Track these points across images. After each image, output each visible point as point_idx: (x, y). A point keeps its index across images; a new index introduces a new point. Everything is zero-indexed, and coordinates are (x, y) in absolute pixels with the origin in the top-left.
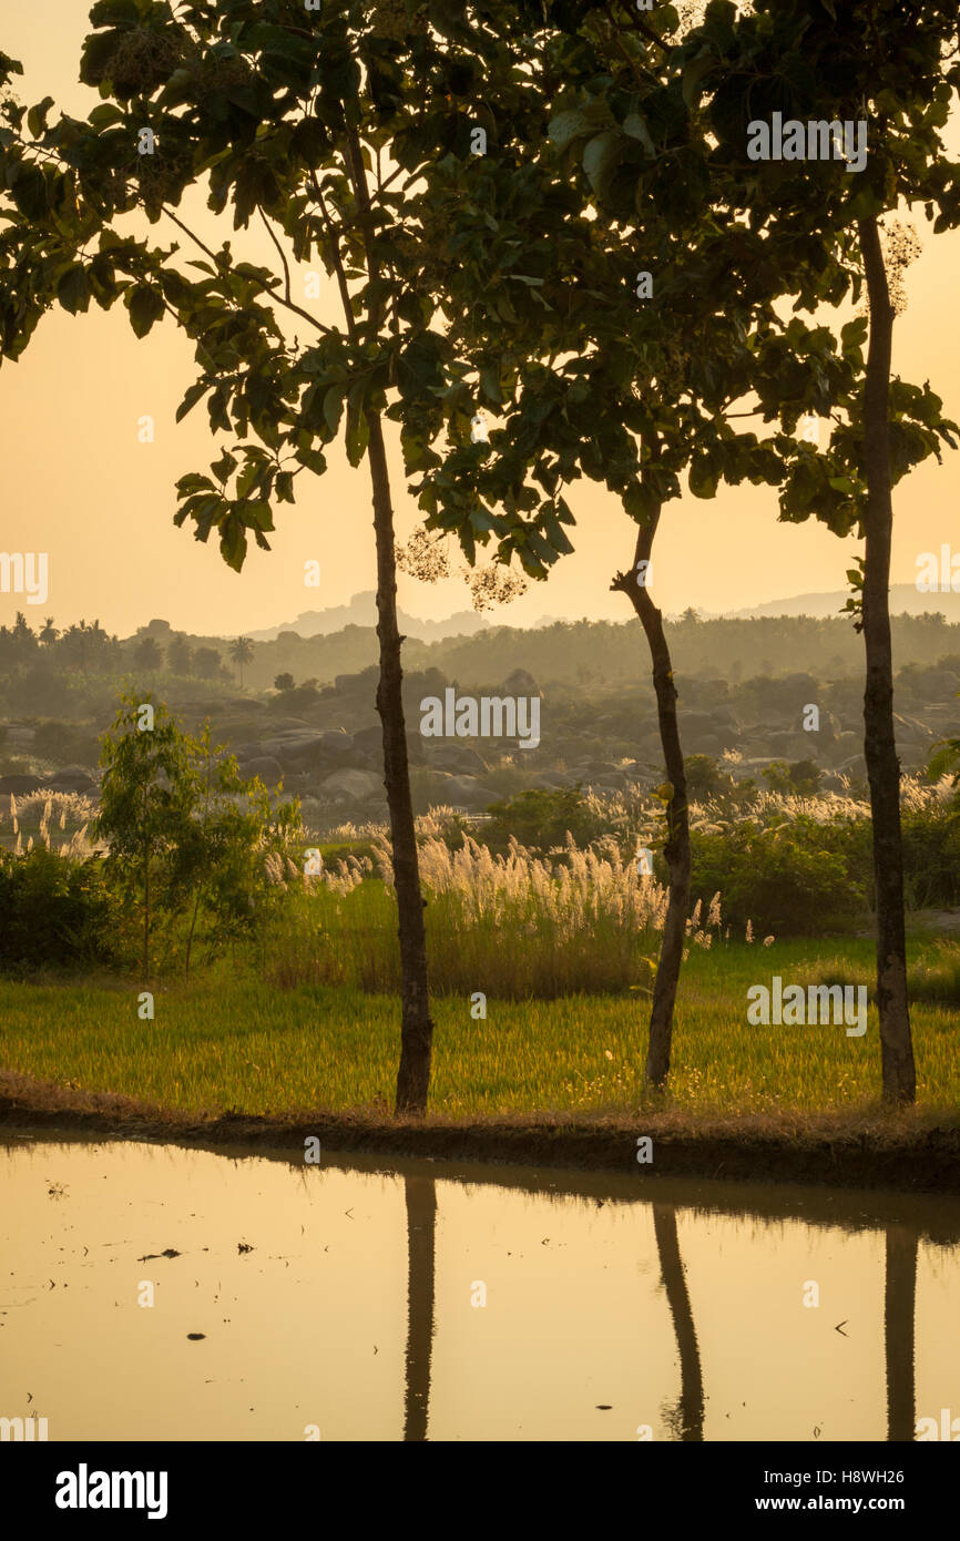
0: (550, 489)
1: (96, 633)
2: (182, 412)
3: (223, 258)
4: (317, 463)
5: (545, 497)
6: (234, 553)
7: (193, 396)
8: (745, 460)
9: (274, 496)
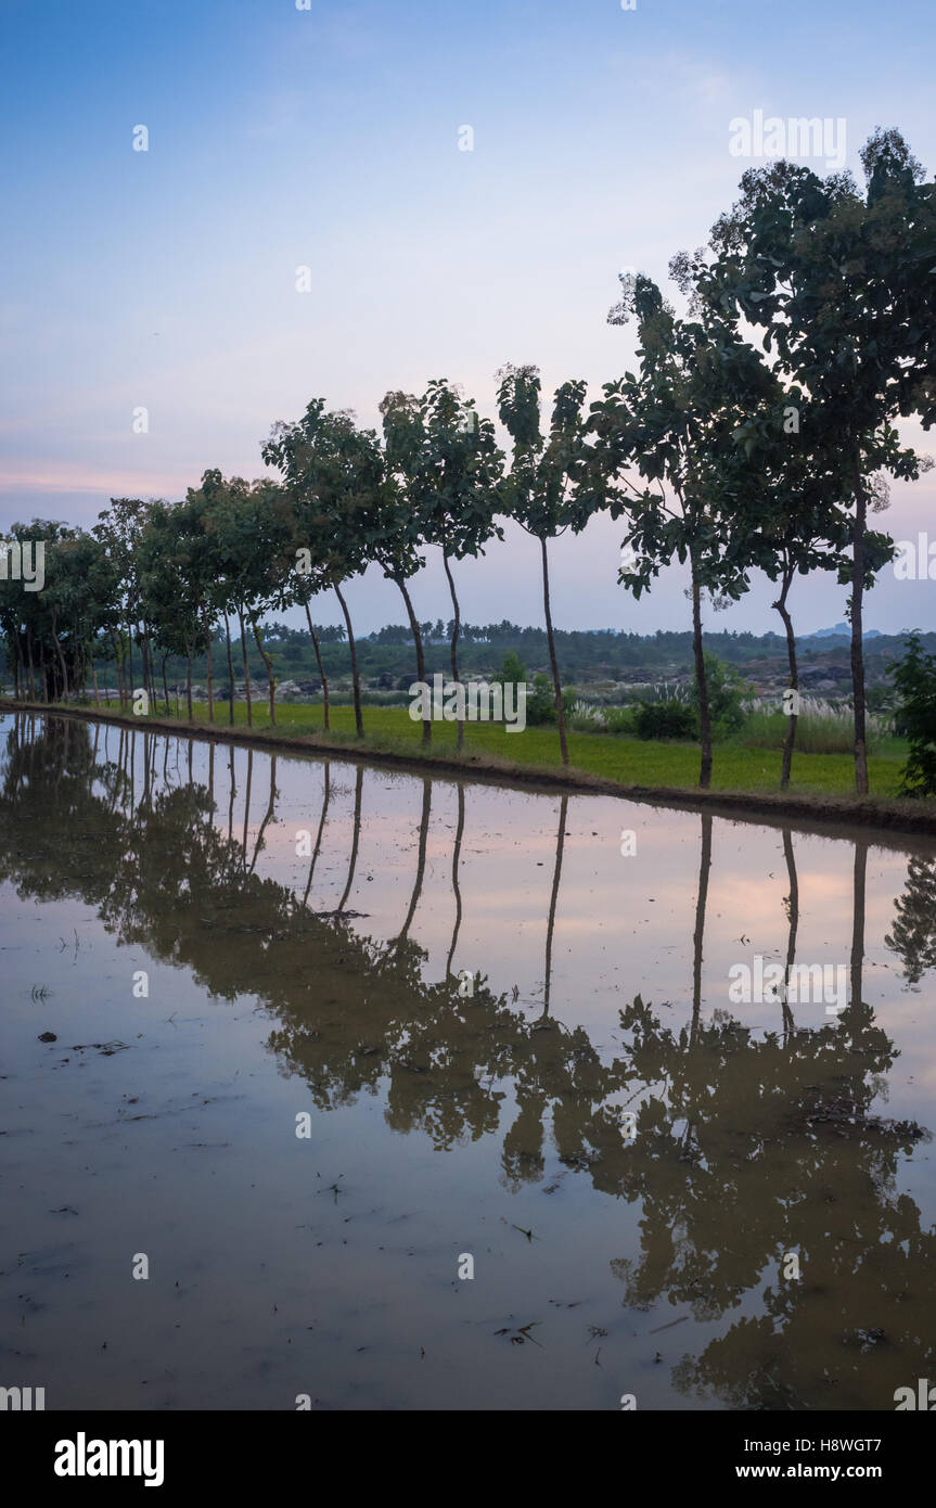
0: (741, 570)
1: (750, 635)
2: (623, 546)
3: (647, 493)
4: (667, 563)
5: (739, 573)
6: (637, 594)
7: (627, 540)
8: (827, 562)
9: (651, 574)
